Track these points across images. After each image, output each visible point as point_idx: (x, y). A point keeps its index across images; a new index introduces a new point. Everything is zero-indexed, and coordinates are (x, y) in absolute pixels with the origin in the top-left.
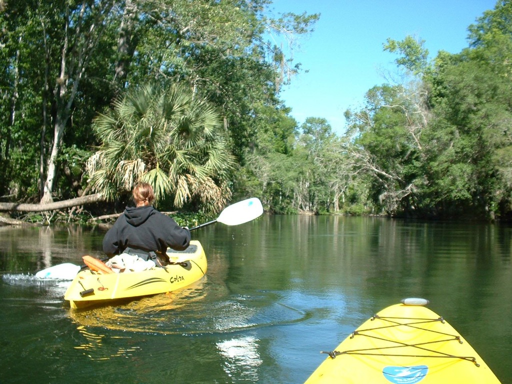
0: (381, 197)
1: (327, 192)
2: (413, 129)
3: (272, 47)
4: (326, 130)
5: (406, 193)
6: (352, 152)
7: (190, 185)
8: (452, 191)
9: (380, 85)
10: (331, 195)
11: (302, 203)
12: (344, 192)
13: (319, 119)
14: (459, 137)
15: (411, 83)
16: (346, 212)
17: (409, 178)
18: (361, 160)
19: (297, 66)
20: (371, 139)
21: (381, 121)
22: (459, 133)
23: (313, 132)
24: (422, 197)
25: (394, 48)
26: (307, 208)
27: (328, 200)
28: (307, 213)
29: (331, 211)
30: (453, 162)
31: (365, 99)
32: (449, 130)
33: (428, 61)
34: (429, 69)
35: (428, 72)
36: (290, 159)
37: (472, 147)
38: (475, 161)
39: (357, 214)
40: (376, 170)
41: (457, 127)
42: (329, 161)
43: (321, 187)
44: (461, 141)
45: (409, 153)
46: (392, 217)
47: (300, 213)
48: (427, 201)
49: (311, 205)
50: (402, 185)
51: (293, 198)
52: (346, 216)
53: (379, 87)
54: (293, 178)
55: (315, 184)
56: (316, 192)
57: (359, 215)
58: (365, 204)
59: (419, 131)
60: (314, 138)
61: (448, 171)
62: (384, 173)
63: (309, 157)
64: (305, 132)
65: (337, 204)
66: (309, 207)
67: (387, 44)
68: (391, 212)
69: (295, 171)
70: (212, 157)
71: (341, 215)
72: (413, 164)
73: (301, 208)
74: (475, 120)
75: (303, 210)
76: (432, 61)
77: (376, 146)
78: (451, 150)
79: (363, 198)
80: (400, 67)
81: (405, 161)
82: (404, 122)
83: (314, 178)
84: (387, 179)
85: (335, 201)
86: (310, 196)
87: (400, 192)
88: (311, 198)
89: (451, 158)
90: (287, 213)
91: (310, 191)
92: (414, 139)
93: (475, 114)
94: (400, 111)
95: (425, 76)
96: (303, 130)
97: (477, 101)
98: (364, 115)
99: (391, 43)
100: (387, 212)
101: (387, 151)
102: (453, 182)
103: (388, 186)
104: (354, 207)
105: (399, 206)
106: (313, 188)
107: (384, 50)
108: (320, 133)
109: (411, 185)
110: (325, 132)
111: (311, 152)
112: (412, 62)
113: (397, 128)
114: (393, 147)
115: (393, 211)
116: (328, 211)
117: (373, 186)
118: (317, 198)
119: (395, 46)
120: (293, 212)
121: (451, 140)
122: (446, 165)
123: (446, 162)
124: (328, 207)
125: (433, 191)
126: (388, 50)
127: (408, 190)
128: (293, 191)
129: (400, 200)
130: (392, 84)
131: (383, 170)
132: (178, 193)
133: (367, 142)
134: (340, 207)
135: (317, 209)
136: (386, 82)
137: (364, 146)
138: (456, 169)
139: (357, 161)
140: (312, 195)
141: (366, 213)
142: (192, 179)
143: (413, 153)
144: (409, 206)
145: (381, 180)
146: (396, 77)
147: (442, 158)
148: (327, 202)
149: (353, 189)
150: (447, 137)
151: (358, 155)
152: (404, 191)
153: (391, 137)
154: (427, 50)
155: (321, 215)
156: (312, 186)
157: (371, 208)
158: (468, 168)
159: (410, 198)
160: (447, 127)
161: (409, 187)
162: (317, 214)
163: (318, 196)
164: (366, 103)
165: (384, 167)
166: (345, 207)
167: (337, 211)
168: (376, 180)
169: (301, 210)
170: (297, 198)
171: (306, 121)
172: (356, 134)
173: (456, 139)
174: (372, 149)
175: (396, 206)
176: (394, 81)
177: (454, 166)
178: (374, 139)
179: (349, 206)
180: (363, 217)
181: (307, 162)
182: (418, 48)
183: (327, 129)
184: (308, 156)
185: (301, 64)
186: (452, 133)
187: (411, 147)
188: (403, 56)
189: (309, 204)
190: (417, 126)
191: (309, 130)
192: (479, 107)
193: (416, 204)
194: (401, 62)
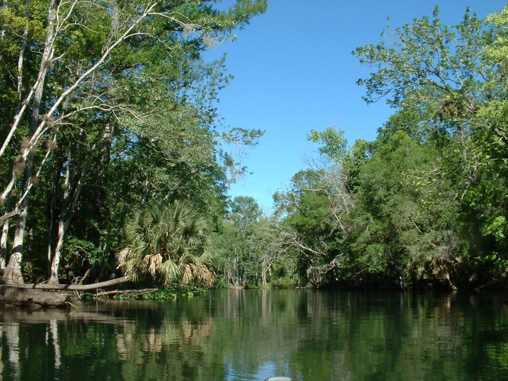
0: (309, 271)
1: (256, 267)
2: (335, 211)
3: (223, 154)
4: (253, 209)
5: (331, 267)
6: (281, 231)
7: (192, 270)
8: (369, 266)
9: (305, 170)
10: (259, 270)
11: (232, 278)
12: (271, 266)
13: (247, 198)
14: (373, 222)
15: (333, 167)
16: (274, 285)
17: (333, 254)
18: (290, 238)
19: (243, 169)
20: (298, 220)
21: (306, 204)
22: (373, 218)
23: (241, 211)
24: (345, 271)
25: (317, 139)
26: (237, 282)
27: (256, 275)
28: (237, 287)
29: (259, 285)
30: (369, 243)
31: (292, 182)
32: (364, 216)
33: (347, 149)
34: (348, 156)
35: (348, 159)
36: (221, 237)
37: (384, 230)
38: (387, 241)
39: (284, 286)
40: (303, 247)
41: (371, 214)
42: (260, 239)
43: (250, 262)
44: (375, 226)
45: (332, 231)
46: (318, 289)
47: (231, 287)
48: (349, 275)
49: (240, 279)
50: (327, 260)
51: (223, 273)
52: (274, 289)
53: (305, 172)
54: (223, 255)
55: (244, 259)
56: (245, 267)
57: (286, 288)
58: (292, 277)
59: (341, 212)
60: (242, 216)
61: (365, 251)
62: (310, 250)
63: (238, 235)
64: (233, 211)
65: (265, 278)
66: (239, 281)
67: (311, 135)
68: (317, 284)
69: (225, 248)
70: (205, 251)
71: (269, 288)
72: (336, 241)
73: (231, 282)
74: (385, 209)
75: (233, 284)
76: (350, 149)
77: (302, 226)
78: (367, 233)
79: (290, 272)
80: (322, 155)
81: (328, 238)
82: (327, 204)
83: (244, 255)
84: (312, 254)
85: (263, 274)
86: (240, 271)
87: (325, 266)
88: (240, 273)
89: (367, 240)
90: (219, 288)
91: (239, 266)
92: (336, 219)
93: (385, 204)
94: (323, 194)
95: (345, 163)
96: (232, 209)
97: (386, 193)
98: (292, 197)
99: (314, 134)
100: (313, 284)
101: (313, 229)
102: (370, 259)
103: (314, 260)
104: (281, 281)
105: (323, 279)
106: (242, 263)
107: (308, 140)
108: (247, 212)
109: (335, 259)
110: (253, 210)
111: (240, 230)
112: (333, 150)
113: (321, 209)
114: (318, 226)
115: (319, 283)
116: (257, 285)
117: (301, 261)
118: (246, 273)
119: (318, 137)
120: (225, 286)
121: (367, 224)
122: (363, 245)
123: (363, 243)
124: (257, 281)
125: (353, 266)
126: (312, 140)
127: (332, 264)
128: (223, 267)
129: (325, 273)
130: (315, 169)
131: (309, 247)
132: (184, 276)
133: (294, 222)
134: (268, 281)
135: (246, 283)
136: (311, 168)
137: (292, 225)
138: (371, 248)
139: (286, 239)
140: (242, 270)
141: (292, 285)
142: (194, 267)
143: (336, 231)
144: (333, 278)
145: (307, 256)
146: (319, 163)
147: (361, 239)
148: (255, 276)
149: (279, 263)
150: (363, 223)
151: (287, 234)
152: (329, 265)
153: (316, 218)
154: (346, 139)
155: (251, 288)
156: (241, 262)
157: (297, 281)
158: (381, 247)
159: (334, 271)
160: (363, 214)
161: (333, 262)
162: (246, 288)
163: (247, 271)
164: (292, 186)
165: (310, 244)
166: (273, 281)
167: (265, 284)
168: (303, 256)
169: (231, 285)
170: (227, 273)
171: (235, 201)
172: (285, 215)
173: (371, 223)
174: (299, 228)
175: (321, 278)
176: (317, 167)
177: (370, 246)
178: (301, 220)
179: (276, 279)
180: (290, 289)
181: (236, 239)
182: (338, 138)
183: (254, 207)
184: (236, 233)
185: (247, 168)
186: (367, 219)
187: (334, 225)
188: (325, 145)
189: (239, 278)
190: (339, 208)
191: (237, 209)
192: (388, 198)
193: (339, 276)
194: (322, 151)
